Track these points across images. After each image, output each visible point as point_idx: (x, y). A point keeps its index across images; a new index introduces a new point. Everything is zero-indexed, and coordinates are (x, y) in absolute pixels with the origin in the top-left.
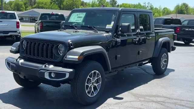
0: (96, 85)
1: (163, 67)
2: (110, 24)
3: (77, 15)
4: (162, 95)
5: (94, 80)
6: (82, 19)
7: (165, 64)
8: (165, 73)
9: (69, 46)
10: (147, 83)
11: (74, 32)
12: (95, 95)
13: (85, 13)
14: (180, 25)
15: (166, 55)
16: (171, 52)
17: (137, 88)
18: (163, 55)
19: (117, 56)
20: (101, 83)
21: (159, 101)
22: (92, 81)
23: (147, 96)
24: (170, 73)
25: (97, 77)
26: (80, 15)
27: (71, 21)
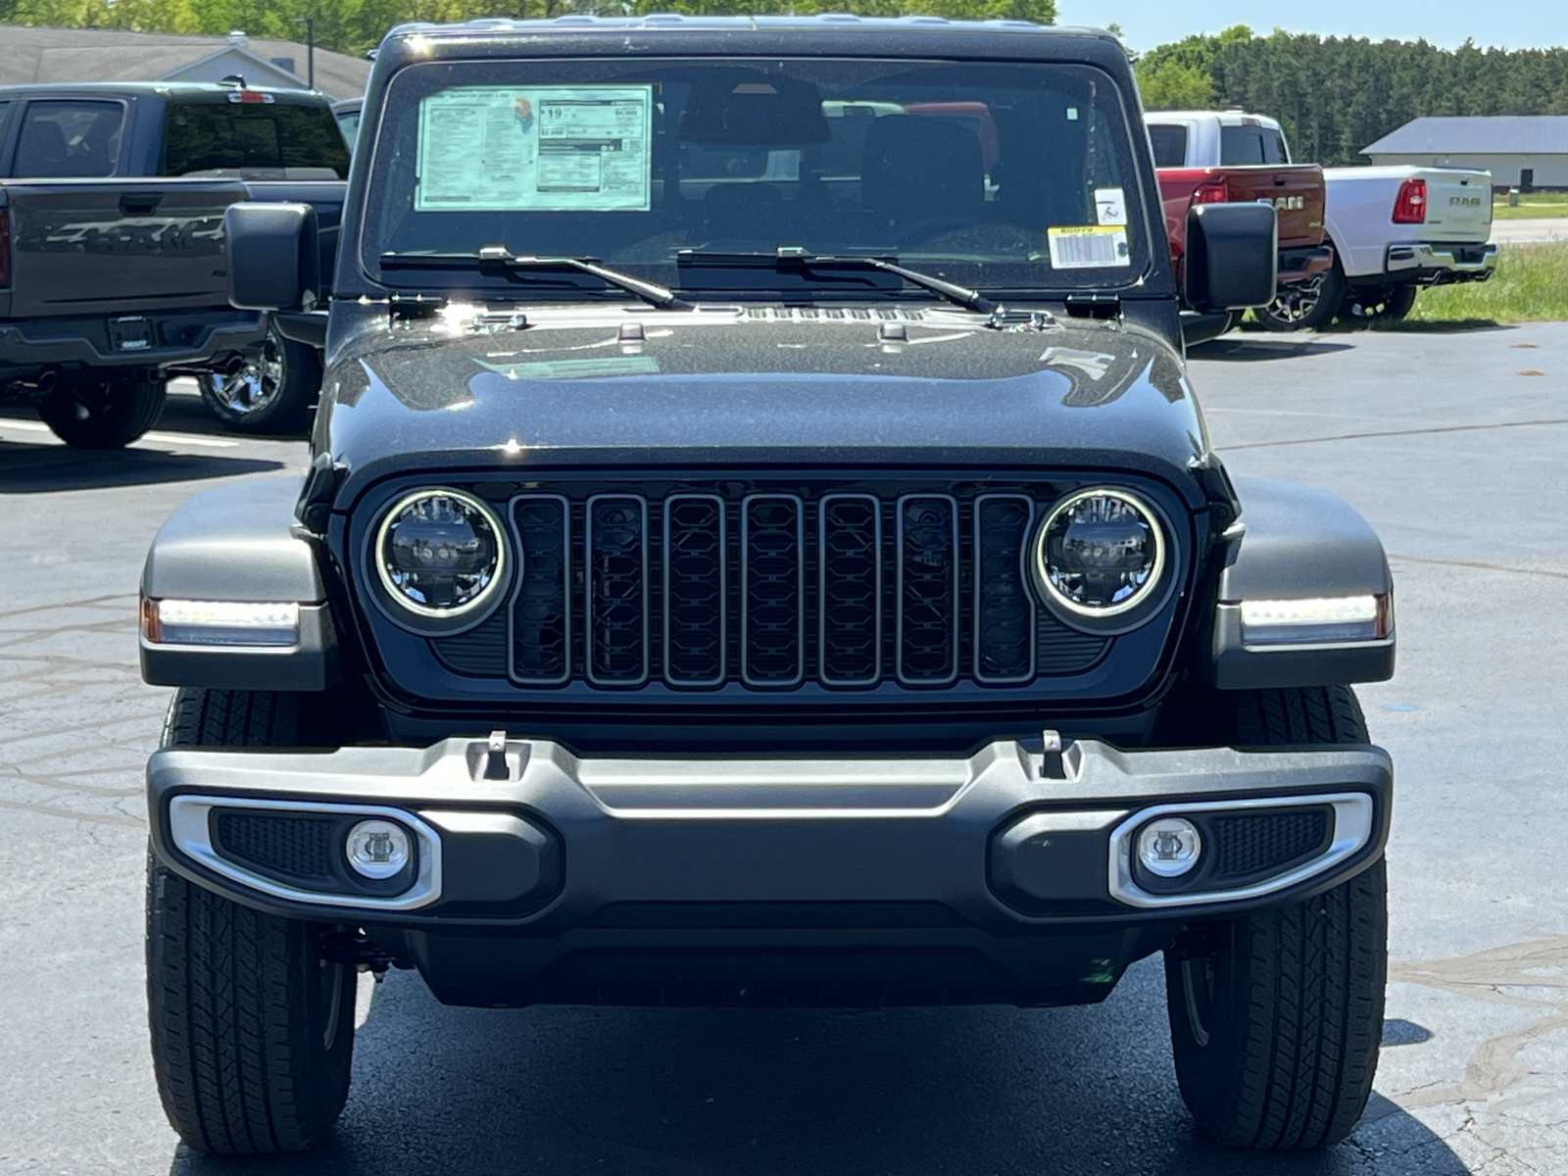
2: (1079, 212)
6: (633, 169)
13: (643, 93)
26: (559, 113)
27: (466, 199)
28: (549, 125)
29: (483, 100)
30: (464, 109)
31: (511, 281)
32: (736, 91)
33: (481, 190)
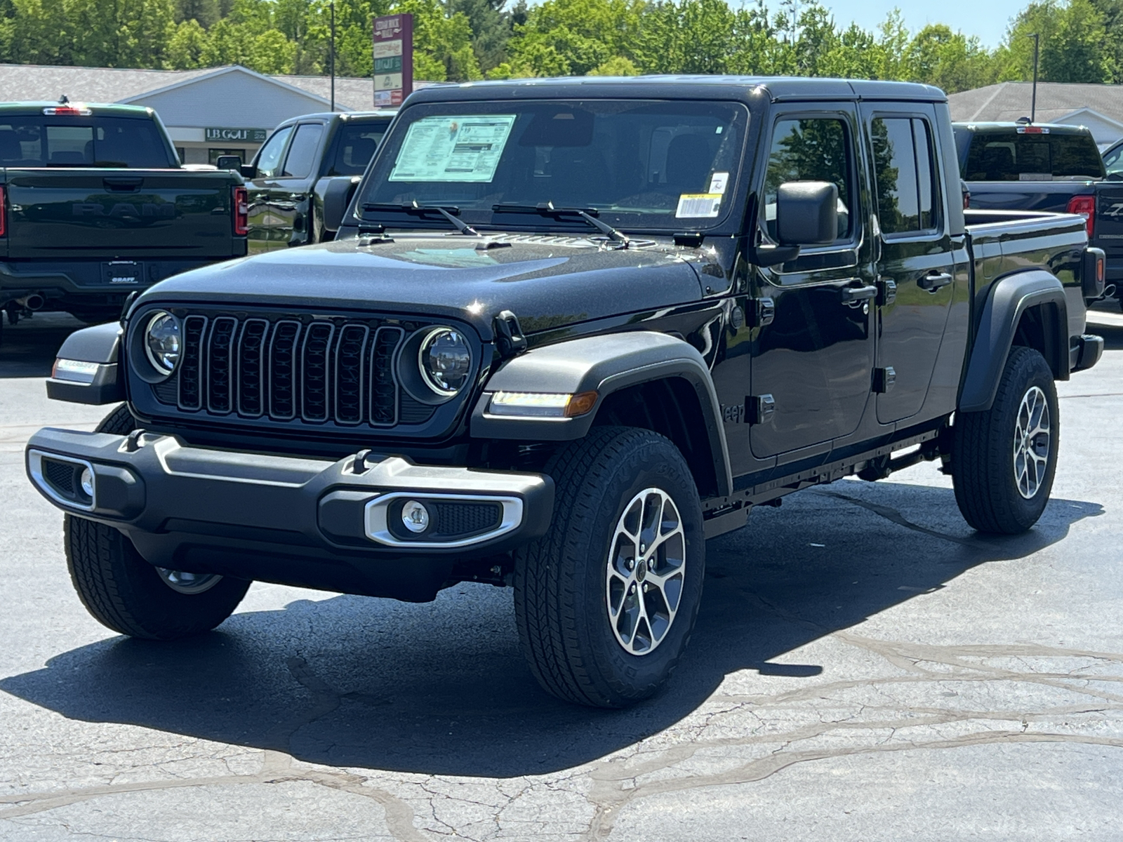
0: (660, 581)
1: (1024, 482)
2: (701, 186)
3: (454, 131)
4: (1055, 645)
5: (647, 548)
6: (492, 160)
7: (1036, 458)
8: (1040, 525)
9: (501, 338)
10: (939, 587)
11: (479, 248)
12: (655, 644)
13: (510, 119)
14: (1097, 182)
15: (1040, 400)
16: (1072, 375)
17: (884, 614)
18: (1025, 399)
19: (756, 400)
20: (682, 570)
21: (1049, 675)
22: (638, 558)
23: (964, 650)
24: (1072, 526)
25: (663, 533)
26: (469, 130)
27: (412, 175)
28: (462, 137)
29: (438, 124)
30: (429, 128)
31: (421, 218)
32: (556, 117)
33: (419, 171)
